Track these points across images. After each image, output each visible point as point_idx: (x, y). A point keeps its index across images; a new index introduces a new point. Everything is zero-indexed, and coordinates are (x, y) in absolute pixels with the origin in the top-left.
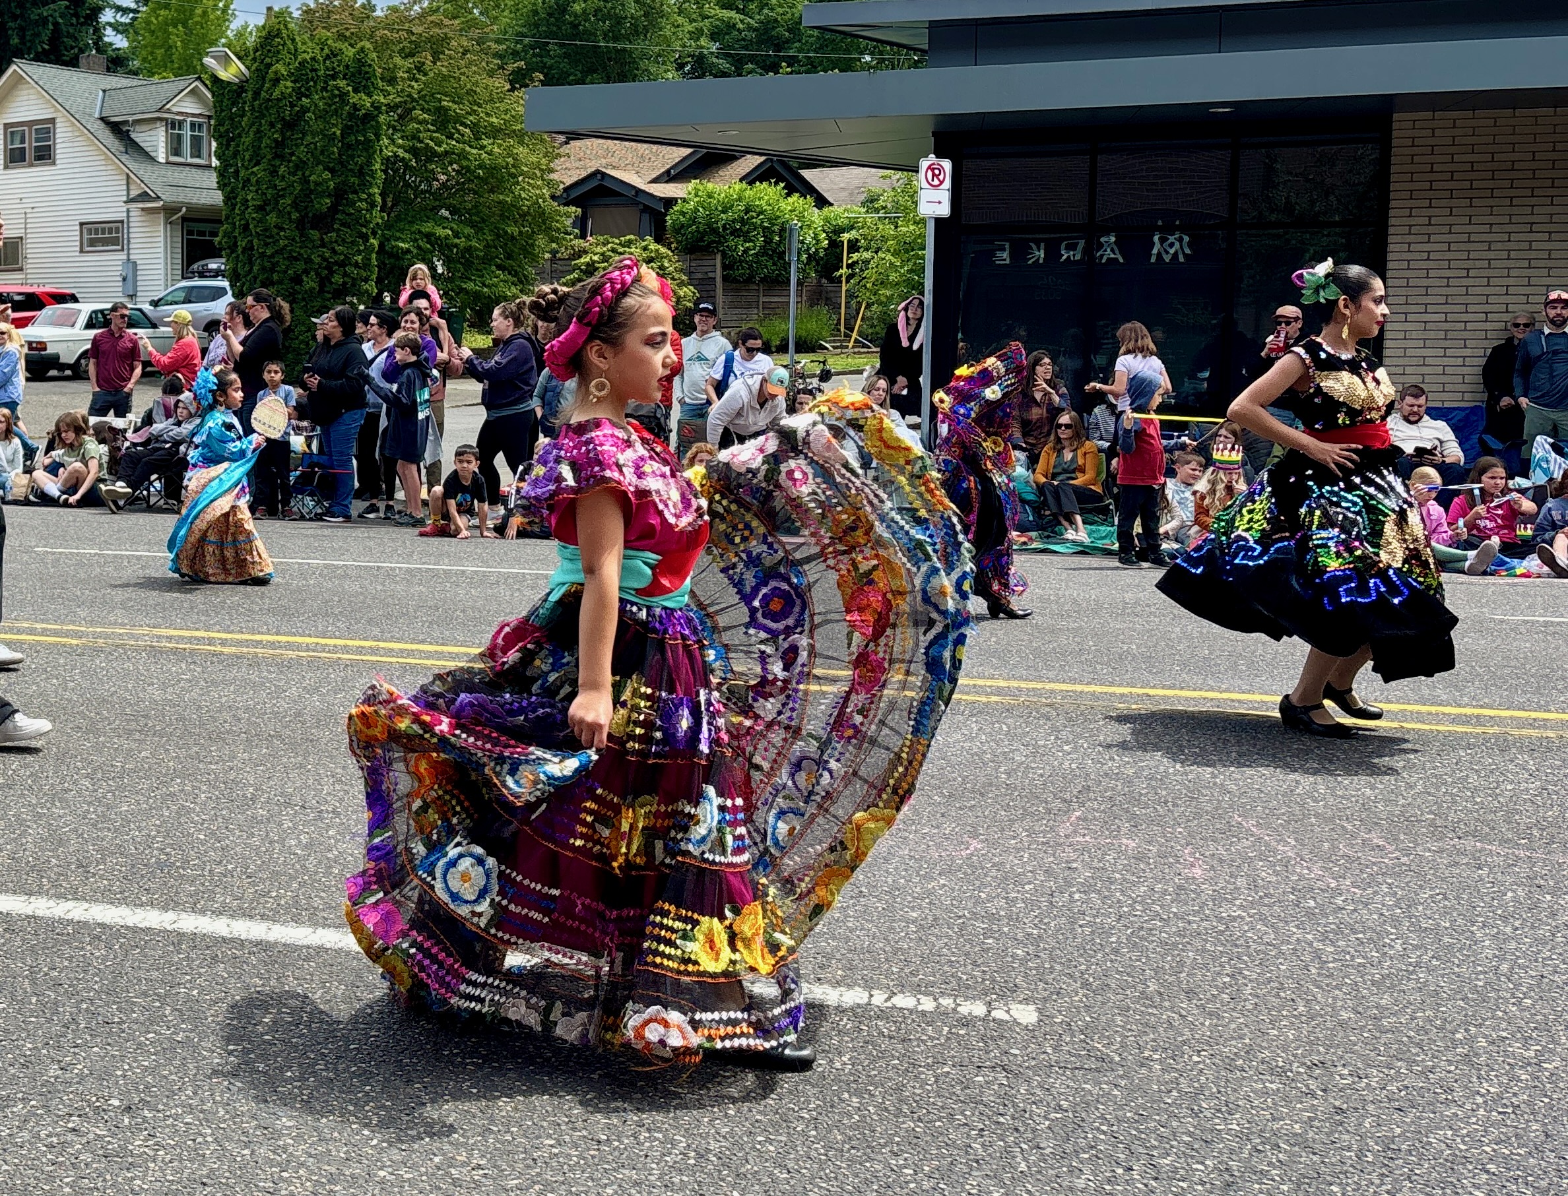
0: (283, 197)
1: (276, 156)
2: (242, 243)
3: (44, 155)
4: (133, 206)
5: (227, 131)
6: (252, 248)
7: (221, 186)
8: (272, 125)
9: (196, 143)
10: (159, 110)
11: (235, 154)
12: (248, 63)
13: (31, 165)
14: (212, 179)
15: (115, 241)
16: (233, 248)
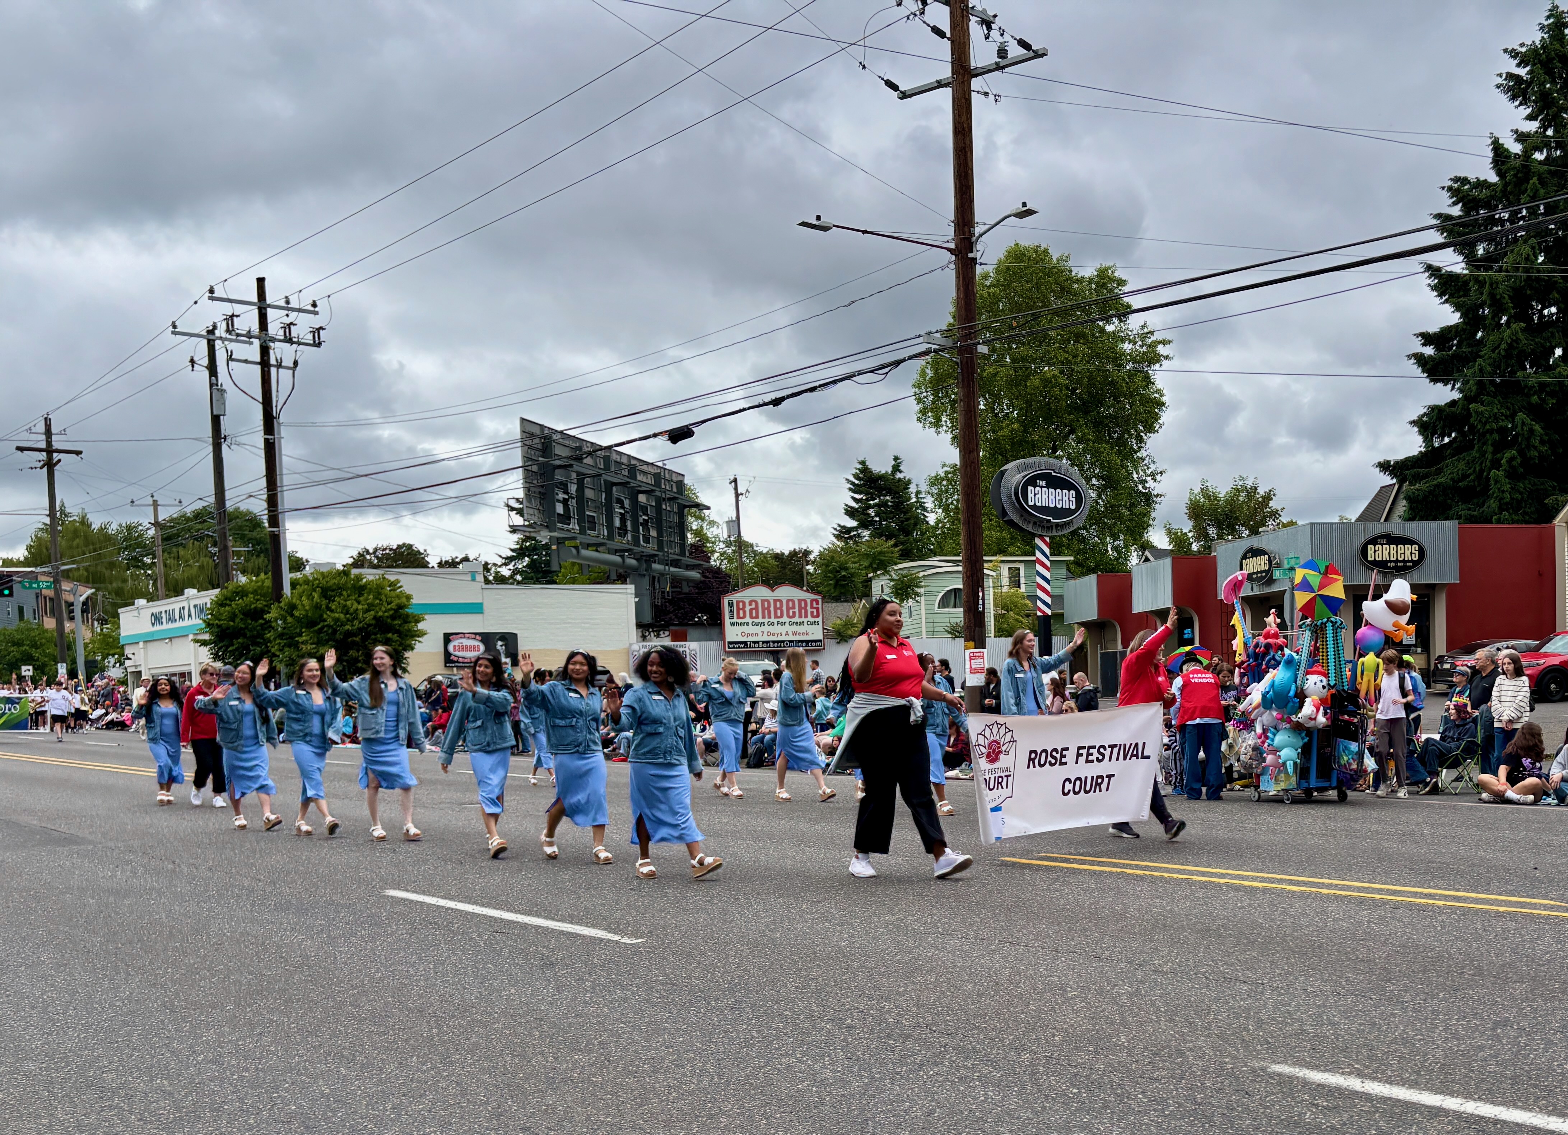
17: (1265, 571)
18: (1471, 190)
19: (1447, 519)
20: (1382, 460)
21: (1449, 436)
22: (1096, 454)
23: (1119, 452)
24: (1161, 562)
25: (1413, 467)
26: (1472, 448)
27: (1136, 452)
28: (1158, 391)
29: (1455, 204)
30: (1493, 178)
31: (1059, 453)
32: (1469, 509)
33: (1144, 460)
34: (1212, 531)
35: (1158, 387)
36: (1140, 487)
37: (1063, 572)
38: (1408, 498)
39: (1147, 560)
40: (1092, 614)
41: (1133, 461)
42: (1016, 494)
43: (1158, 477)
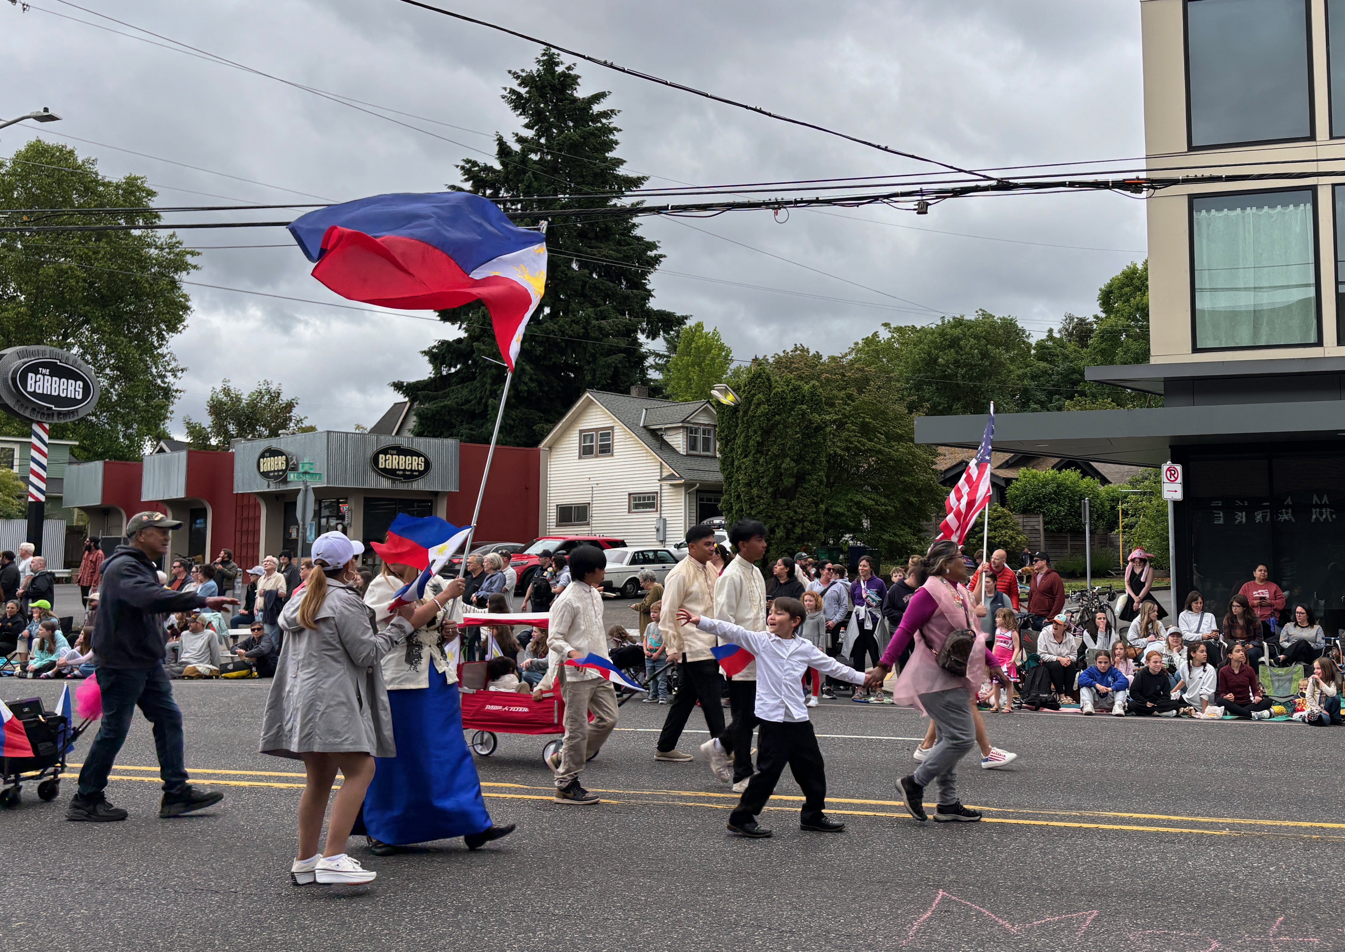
0: (763, 477)
1: (758, 452)
2: (736, 508)
3: (606, 450)
4: (664, 483)
5: (726, 436)
6: (742, 510)
7: (723, 470)
8: (755, 432)
9: (706, 442)
10: (682, 422)
11: (732, 450)
12: (740, 393)
13: (597, 456)
14: (717, 466)
15: (652, 505)
16: (730, 510)
17: (282, 470)
18: (480, 171)
19: (451, 436)
20: (396, 381)
21: (455, 367)
22: (112, 346)
23: (138, 347)
24: (176, 454)
25: (423, 389)
26: (475, 379)
27: (156, 348)
28: (185, 296)
29: (466, 180)
30: (498, 166)
31: (71, 340)
32: (471, 429)
33: (164, 357)
34: (232, 428)
35: (184, 292)
36: (159, 381)
37: (66, 456)
38: (418, 415)
39: (161, 451)
40: (95, 499)
41: (152, 356)
42: (14, 380)
43: (179, 374)
